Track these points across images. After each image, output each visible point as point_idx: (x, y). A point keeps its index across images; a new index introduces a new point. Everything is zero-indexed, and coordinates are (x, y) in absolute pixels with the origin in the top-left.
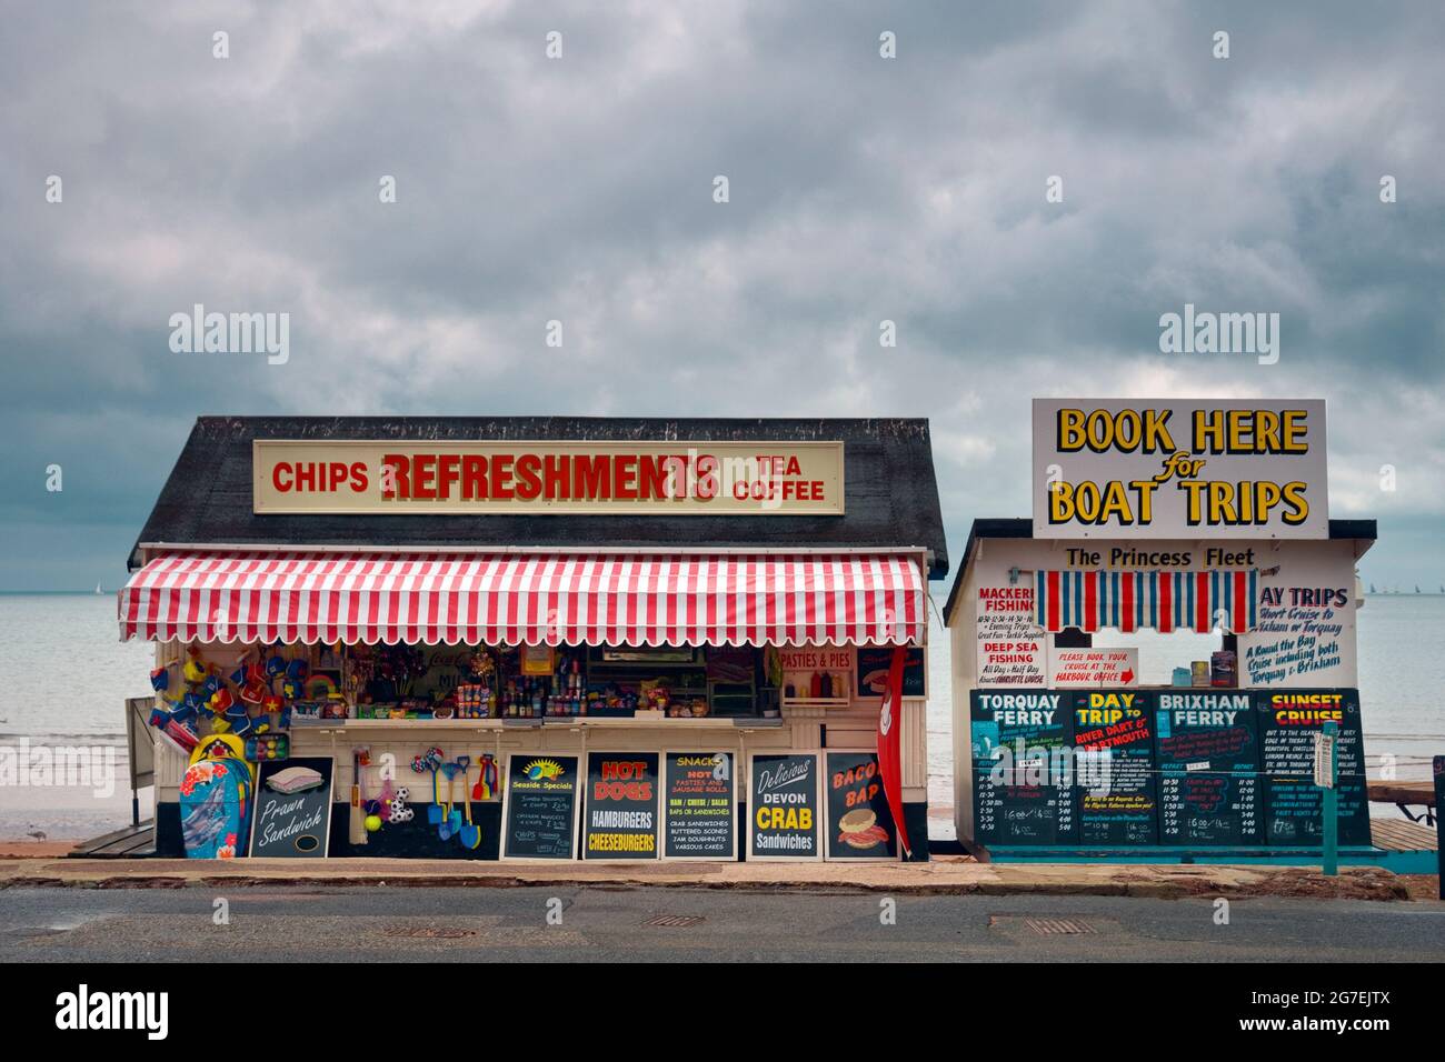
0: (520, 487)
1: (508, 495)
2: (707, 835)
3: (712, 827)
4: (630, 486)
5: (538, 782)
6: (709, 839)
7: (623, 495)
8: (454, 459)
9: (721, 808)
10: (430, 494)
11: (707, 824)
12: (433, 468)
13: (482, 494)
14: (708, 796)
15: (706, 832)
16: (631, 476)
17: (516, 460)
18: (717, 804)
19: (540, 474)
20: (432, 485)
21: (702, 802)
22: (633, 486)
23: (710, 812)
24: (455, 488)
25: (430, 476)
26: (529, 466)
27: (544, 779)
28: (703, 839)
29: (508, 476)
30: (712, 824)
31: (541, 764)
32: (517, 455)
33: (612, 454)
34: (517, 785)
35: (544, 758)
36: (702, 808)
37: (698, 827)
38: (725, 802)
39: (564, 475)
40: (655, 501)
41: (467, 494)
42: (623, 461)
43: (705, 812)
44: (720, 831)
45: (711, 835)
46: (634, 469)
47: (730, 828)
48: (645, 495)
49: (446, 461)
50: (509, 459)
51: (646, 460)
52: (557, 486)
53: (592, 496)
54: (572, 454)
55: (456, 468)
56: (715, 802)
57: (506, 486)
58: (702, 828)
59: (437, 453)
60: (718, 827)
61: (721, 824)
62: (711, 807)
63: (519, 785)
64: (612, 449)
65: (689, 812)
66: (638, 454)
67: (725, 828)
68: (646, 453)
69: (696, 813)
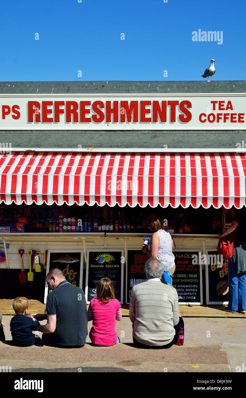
0: (94, 117)
1: (88, 120)
2: (187, 292)
3: (190, 288)
4: (148, 116)
5: (103, 264)
6: (188, 294)
7: (144, 120)
8: (62, 103)
9: (194, 278)
10: (50, 120)
11: (187, 286)
12: (51, 108)
13: (76, 120)
14: (187, 273)
15: (187, 290)
16: (148, 111)
17: (92, 103)
18: (192, 276)
19: (104, 110)
20: (51, 116)
21: (185, 276)
22: (149, 116)
23: (189, 281)
24: (63, 117)
25: (50, 111)
26: (98, 106)
27: (106, 263)
28: (185, 294)
29: (88, 111)
30: (189, 286)
31: (104, 256)
32: (93, 100)
33: (139, 100)
34: (92, 266)
35: (105, 253)
36: (185, 278)
37: (182, 288)
38: (196, 276)
39: (115, 111)
40: (160, 123)
41: (68, 120)
42: (144, 103)
43: (186, 281)
44: (194, 290)
45: (189, 292)
46: (150, 107)
47: (199, 288)
48: (155, 120)
49: (58, 104)
50: (88, 103)
51: (156, 103)
52: (112, 115)
53: (129, 121)
54: (119, 100)
55: (63, 107)
56: (191, 276)
57: (87, 116)
58: (185, 288)
59: (54, 100)
60: (193, 288)
61: (194, 286)
62: (189, 278)
63: (94, 266)
64: (139, 98)
65: (178, 280)
66: (152, 100)
67: (196, 288)
68: (156, 99)
69: (181, 281)
